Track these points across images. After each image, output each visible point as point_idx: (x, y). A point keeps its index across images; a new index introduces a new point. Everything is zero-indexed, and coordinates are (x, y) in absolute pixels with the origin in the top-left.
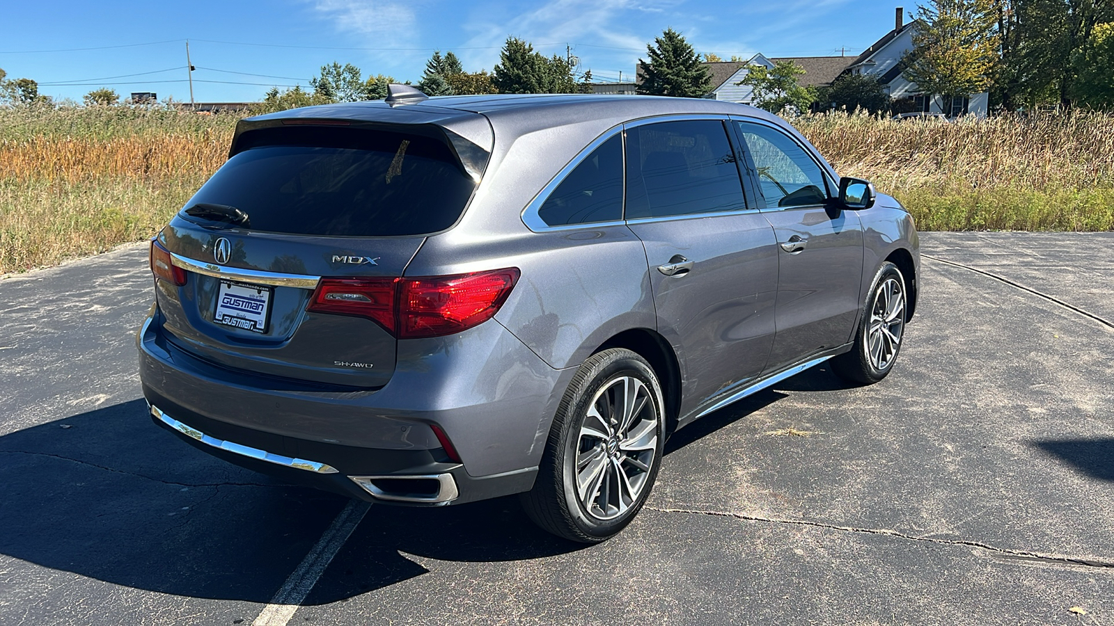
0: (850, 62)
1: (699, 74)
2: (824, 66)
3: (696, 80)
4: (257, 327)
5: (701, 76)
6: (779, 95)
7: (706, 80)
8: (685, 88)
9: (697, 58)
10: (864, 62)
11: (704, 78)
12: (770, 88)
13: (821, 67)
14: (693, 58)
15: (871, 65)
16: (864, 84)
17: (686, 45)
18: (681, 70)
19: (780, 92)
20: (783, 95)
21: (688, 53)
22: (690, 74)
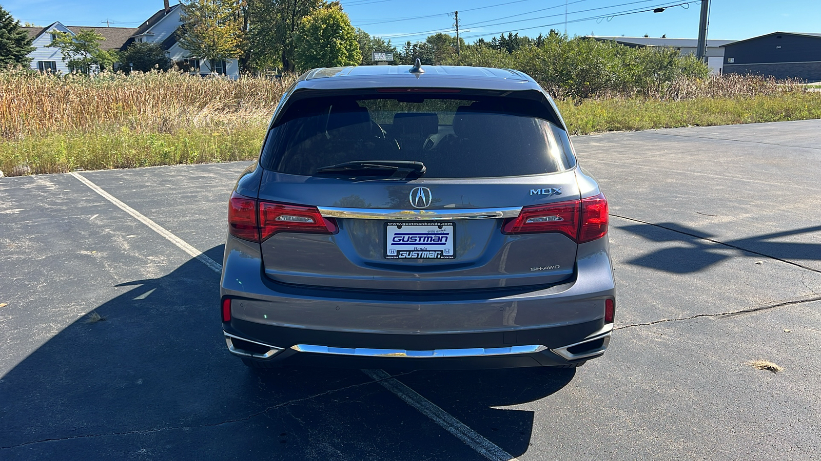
0: (132, 33)
1: (20, 37)
2: (113, 34)
3: (18, 42)
4: (444, 254)
5: (23, 38)
6: (85, 56)
7: (28, 42)
8: (10, 48)
9: (17, 23)
10: (145, 33)
11: (26, 40)
12: (77, 51)
13: (109, 35)
14: (14, 23)
15: (150, 35)
16: (151, 50)
17: (4, 12)
18: (5, 33)
19: (86, 54)
20: (89, 56)
21: (8, 19)
22: (12, 36)
